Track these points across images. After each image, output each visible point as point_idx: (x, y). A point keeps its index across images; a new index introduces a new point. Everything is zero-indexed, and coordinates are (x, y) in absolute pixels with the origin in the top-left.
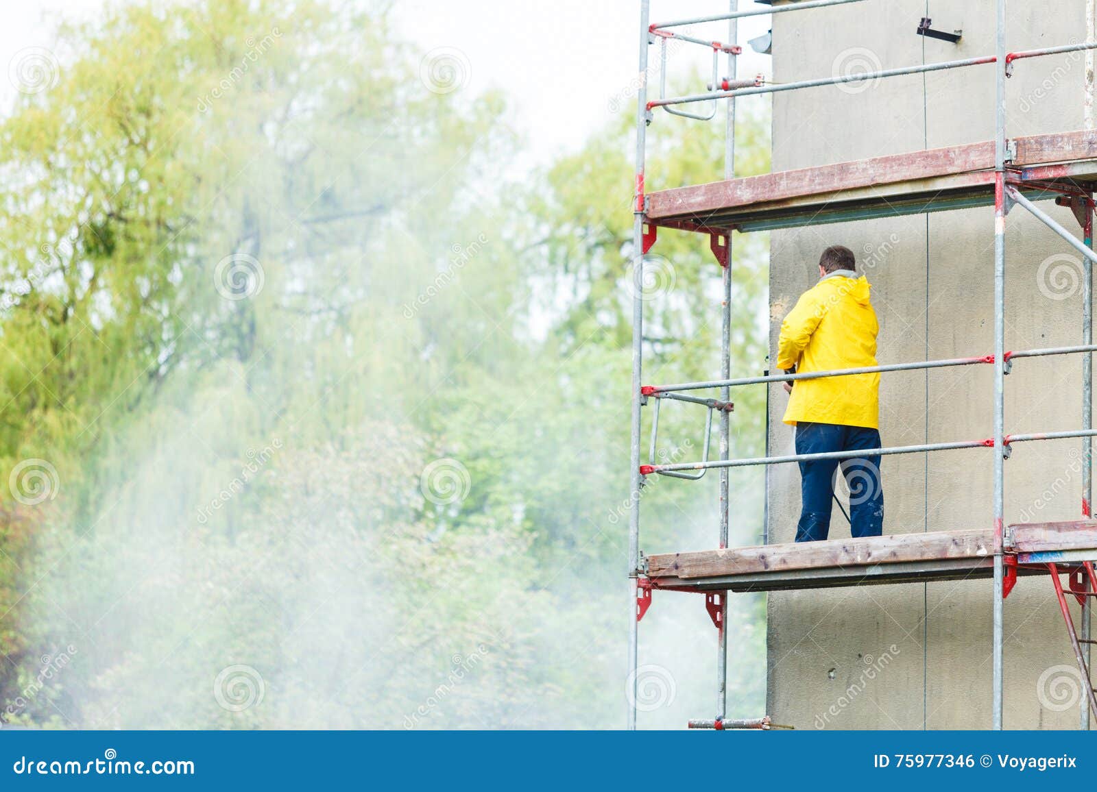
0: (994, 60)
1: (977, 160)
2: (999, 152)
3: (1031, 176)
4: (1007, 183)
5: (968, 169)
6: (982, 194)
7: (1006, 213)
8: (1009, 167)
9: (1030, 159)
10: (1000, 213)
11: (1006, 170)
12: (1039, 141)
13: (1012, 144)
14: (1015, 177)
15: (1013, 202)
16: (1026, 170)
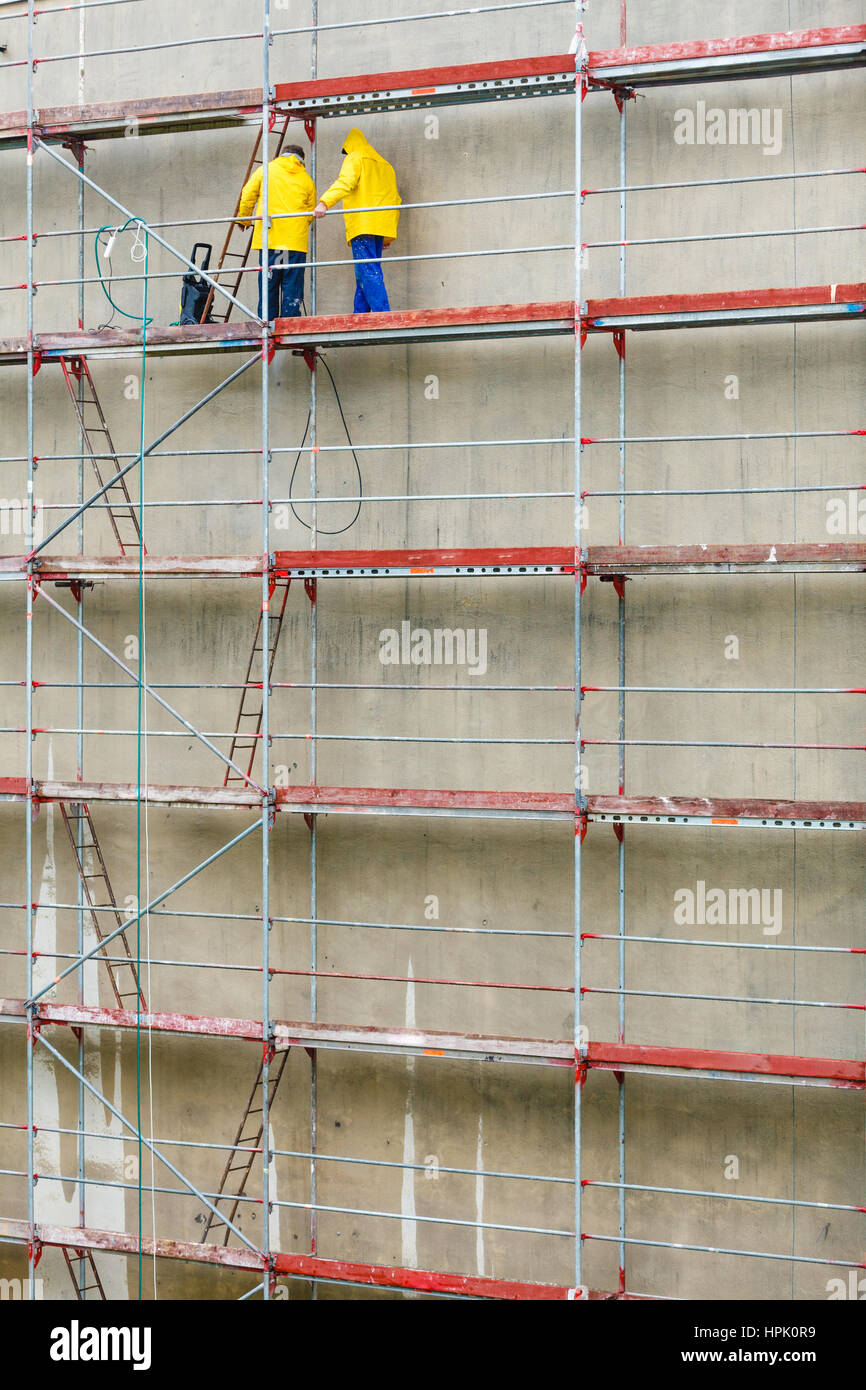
0: (26, 63)
1: (16, 122)
2: (29, 118)
3: (48, 131)
4: (34, 135)
5: (12, 126)
6: (20, 141)
7: (34, 152)
8: (35, 126)
9: (48, 122)
10: (30, 152)
11: (33, 128)
12: (53, 111)
13: (37, 112)
14: (39, 132)
15: (37, 146)
16: (45, 128)
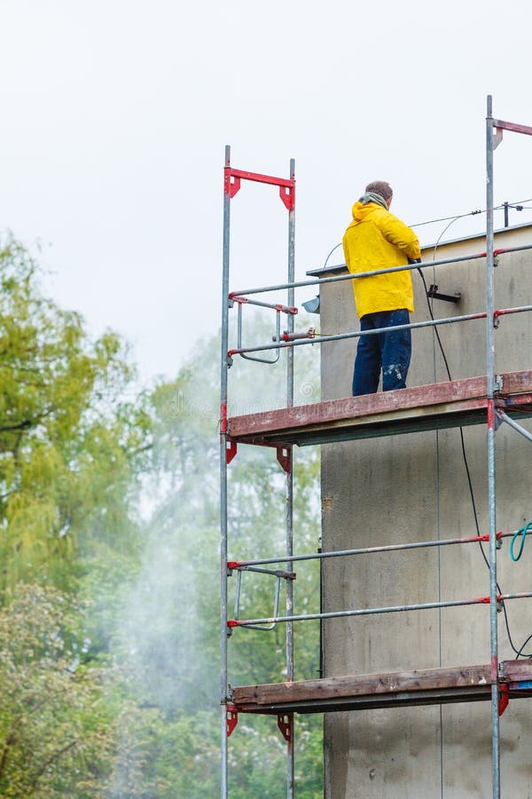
0: (485, 316)
1: (474, 391)
2: (490, 385)
3: (514, 402)
4: (496, 407)
5: (467, 397)
6: (479, 416)
7: (496, 429)
8: (497, 395)
9: (514, 389)
10: (491, 429)
11: (495, 397)
12: (519, 376)
13: (499, 378)
14: (502, 402)
15: (501, 421)
16: (510, 397)
